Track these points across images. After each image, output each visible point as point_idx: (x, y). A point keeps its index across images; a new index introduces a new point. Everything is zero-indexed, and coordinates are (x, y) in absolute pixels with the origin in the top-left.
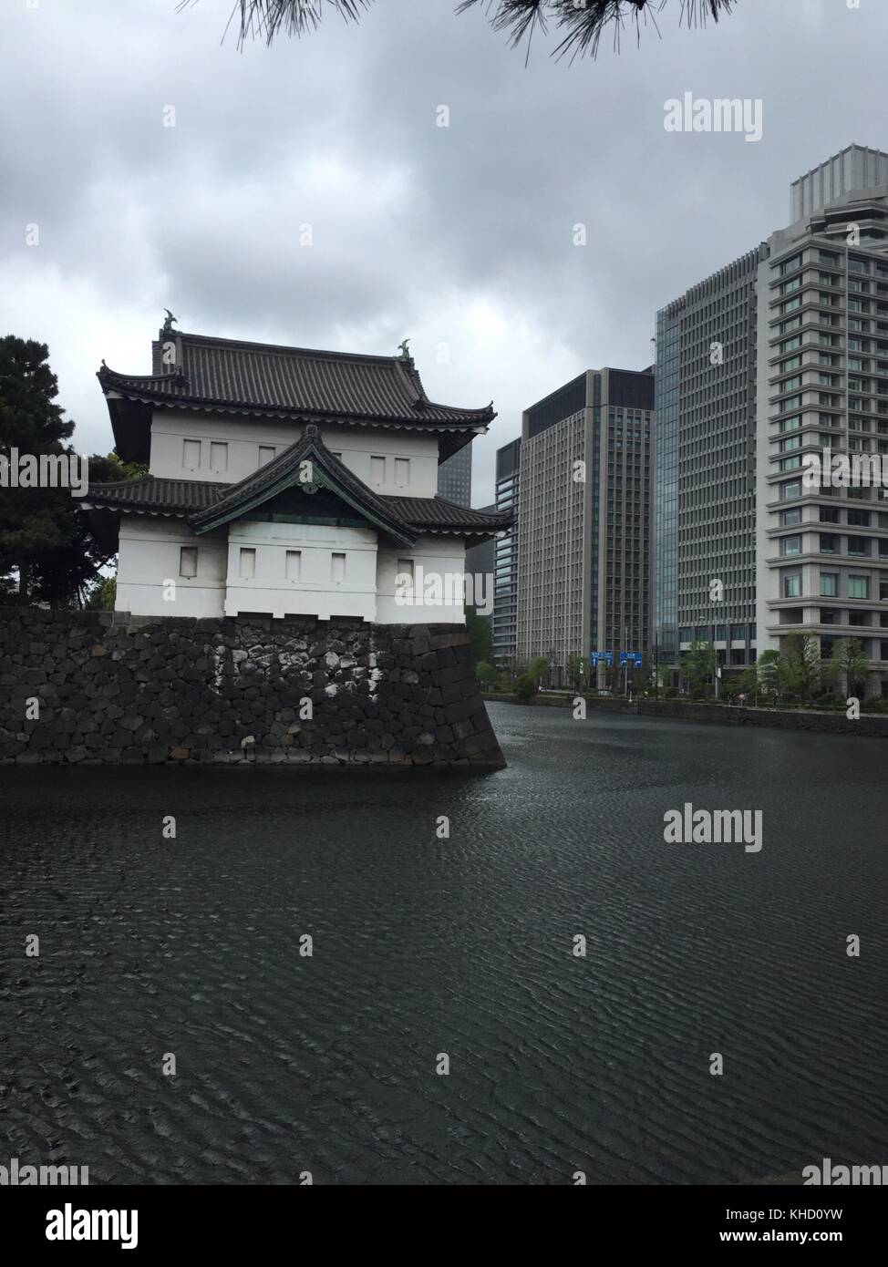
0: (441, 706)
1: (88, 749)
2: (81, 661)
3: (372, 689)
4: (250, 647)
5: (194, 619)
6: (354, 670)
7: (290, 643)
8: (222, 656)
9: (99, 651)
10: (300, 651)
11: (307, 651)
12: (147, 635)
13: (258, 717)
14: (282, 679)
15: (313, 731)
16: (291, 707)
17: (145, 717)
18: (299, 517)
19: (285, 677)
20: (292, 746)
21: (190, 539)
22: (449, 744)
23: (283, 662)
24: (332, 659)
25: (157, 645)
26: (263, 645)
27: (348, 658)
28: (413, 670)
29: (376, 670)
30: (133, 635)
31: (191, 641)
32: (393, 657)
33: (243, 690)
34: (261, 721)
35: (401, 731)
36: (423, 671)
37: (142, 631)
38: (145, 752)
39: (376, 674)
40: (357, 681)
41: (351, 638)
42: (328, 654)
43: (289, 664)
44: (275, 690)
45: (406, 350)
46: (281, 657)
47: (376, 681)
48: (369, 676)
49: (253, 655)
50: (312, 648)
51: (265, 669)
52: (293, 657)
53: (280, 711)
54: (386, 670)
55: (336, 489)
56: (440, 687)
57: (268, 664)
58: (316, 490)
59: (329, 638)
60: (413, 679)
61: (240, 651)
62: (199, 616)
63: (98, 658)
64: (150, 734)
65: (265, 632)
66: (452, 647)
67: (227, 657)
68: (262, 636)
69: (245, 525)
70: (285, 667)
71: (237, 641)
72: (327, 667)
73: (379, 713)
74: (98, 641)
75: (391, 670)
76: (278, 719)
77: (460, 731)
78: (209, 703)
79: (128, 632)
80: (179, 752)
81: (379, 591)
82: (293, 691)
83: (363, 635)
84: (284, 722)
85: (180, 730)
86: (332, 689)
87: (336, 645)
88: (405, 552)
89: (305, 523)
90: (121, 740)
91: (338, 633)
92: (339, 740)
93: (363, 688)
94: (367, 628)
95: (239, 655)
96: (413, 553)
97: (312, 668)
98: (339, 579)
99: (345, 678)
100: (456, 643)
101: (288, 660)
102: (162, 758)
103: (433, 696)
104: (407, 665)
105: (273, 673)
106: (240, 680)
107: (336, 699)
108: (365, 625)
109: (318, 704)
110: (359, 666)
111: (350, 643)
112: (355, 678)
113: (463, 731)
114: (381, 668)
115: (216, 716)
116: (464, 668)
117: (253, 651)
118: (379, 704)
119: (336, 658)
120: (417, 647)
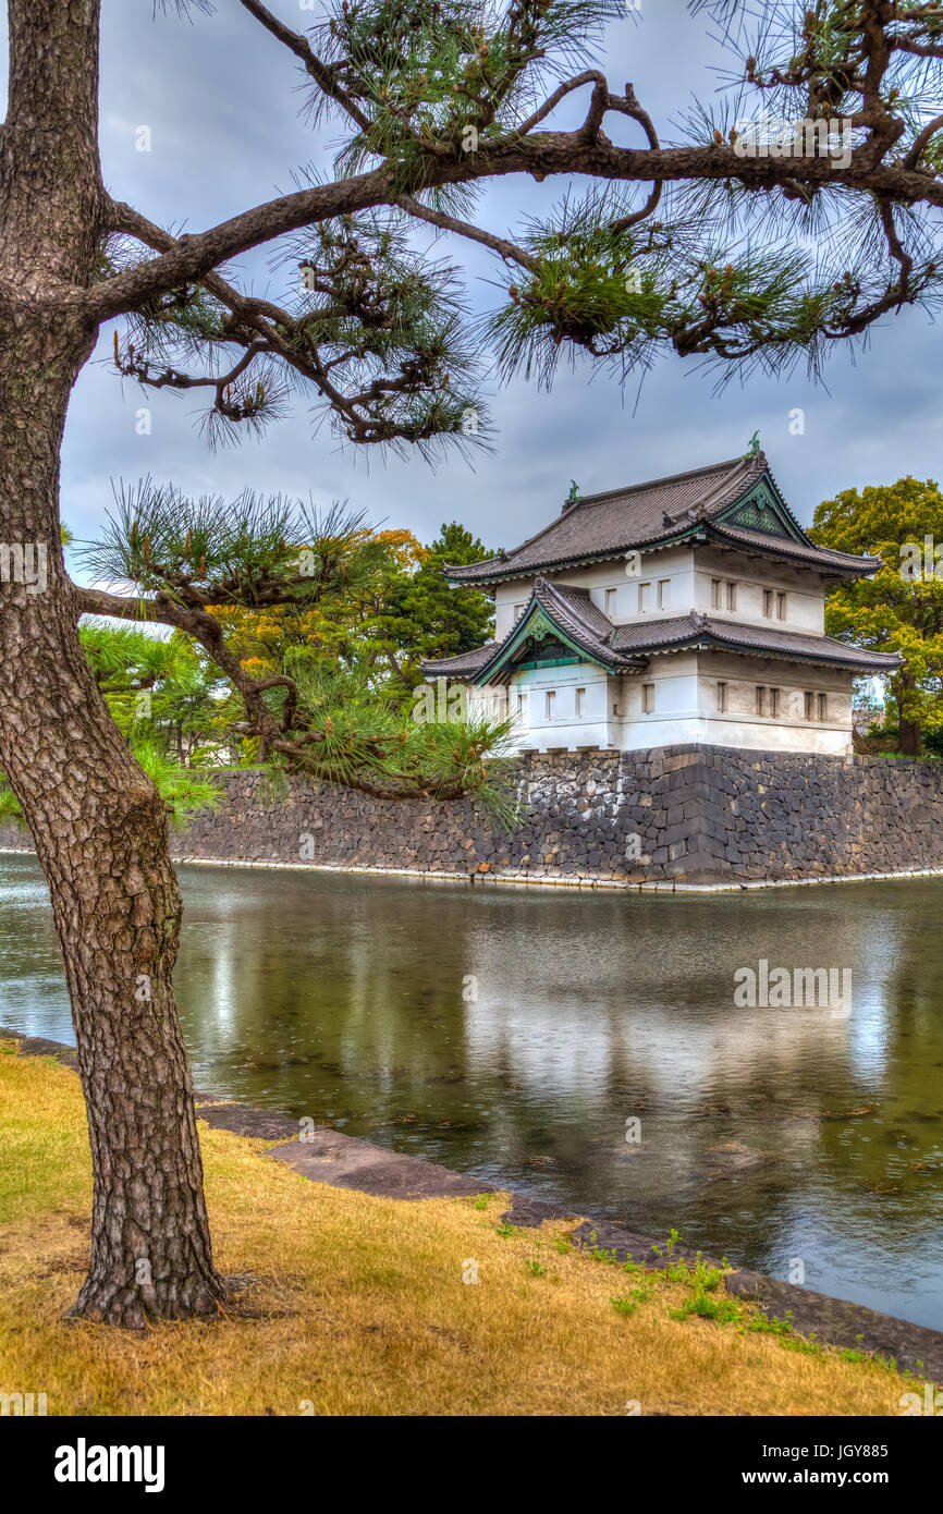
0: (664, 828)
1: (441, 862)
3: (615, 813)
4: (539, 780)
6: (606, 795)
7: (565, 774)
8: (523, 788)
10: (570, 780)
11: (575, 780)
13: (536, 839)
14: (556, 806)
15: (566, 851)
16: (558, 830)
17: (474, 839)
18: (554, 661)
19: (559, 804)
20: (551, 863)
22: (662, 864)
23: (558, 791)
24: (591, 787)
26: (549, 776)
27: (602, 785)
28: (649, 793)
29: (621, 795)
32: (635, 781)
33: (532, 816)
36: (657, 794)
38: (467, 865)
40: (607, 807)
41: (605, 766)
42: (589, 782)
43: (563, 793)
44: (550, 816)
46: (558, 786)
47: (619, 806)
48: (616, 799)
49: (541, 786)
50: (578, 778)
51: (547, 798)
52: (566, 787)
53: (550, 834)
54: (628, 795)
56: (667, 809)
57: (550, 794)
59: (590, 768)
60: (646, 802)
61: (533, 784)
64: (473, 851)
65: (549, 766)
66: (682, 768)
68: (547, 769)
69: (519, 675)
70: (559, 796)
71: (532, 775)
72: (587, 794)
73: (615, 836)
75: (632, 794)
76: (547, 841)
77: (674, 853)
78: (510, 828)
80: (484, 867)
81: (626, 720)
82: (562, 816)
83: (615, 762)
84: (550, 843)
85: (489, 849)
86: (587, 815)
87: (595, 774)
88: (646, 677)
89: (558, 665)
90: (459, 856)
91: (596, 762)
92: (582, 859)
93: (608, 814)
94: (616, 755)
95: (533, 786)
96: (653, 676)
97: (578, 795)
98: (583, 712)
99: (599, 803)
100: (686, 764)
101: (563, 789)
102: (473, 871)
103: (659, 818)
104: (645, 789)
105: (552, 800)
106: (530, 808)
107: (588, 823)
108: (615, 753)
109: (575, 828)
110: (610, 792)
111: (605, 771)
112: (605, 803)
113: (676, 853)
114: (624, 793)
115: (511, 838)
116: (690, 789)
117: (541, 783)
118: (617, 827)
119: (594, 785)
120: (655, 770)
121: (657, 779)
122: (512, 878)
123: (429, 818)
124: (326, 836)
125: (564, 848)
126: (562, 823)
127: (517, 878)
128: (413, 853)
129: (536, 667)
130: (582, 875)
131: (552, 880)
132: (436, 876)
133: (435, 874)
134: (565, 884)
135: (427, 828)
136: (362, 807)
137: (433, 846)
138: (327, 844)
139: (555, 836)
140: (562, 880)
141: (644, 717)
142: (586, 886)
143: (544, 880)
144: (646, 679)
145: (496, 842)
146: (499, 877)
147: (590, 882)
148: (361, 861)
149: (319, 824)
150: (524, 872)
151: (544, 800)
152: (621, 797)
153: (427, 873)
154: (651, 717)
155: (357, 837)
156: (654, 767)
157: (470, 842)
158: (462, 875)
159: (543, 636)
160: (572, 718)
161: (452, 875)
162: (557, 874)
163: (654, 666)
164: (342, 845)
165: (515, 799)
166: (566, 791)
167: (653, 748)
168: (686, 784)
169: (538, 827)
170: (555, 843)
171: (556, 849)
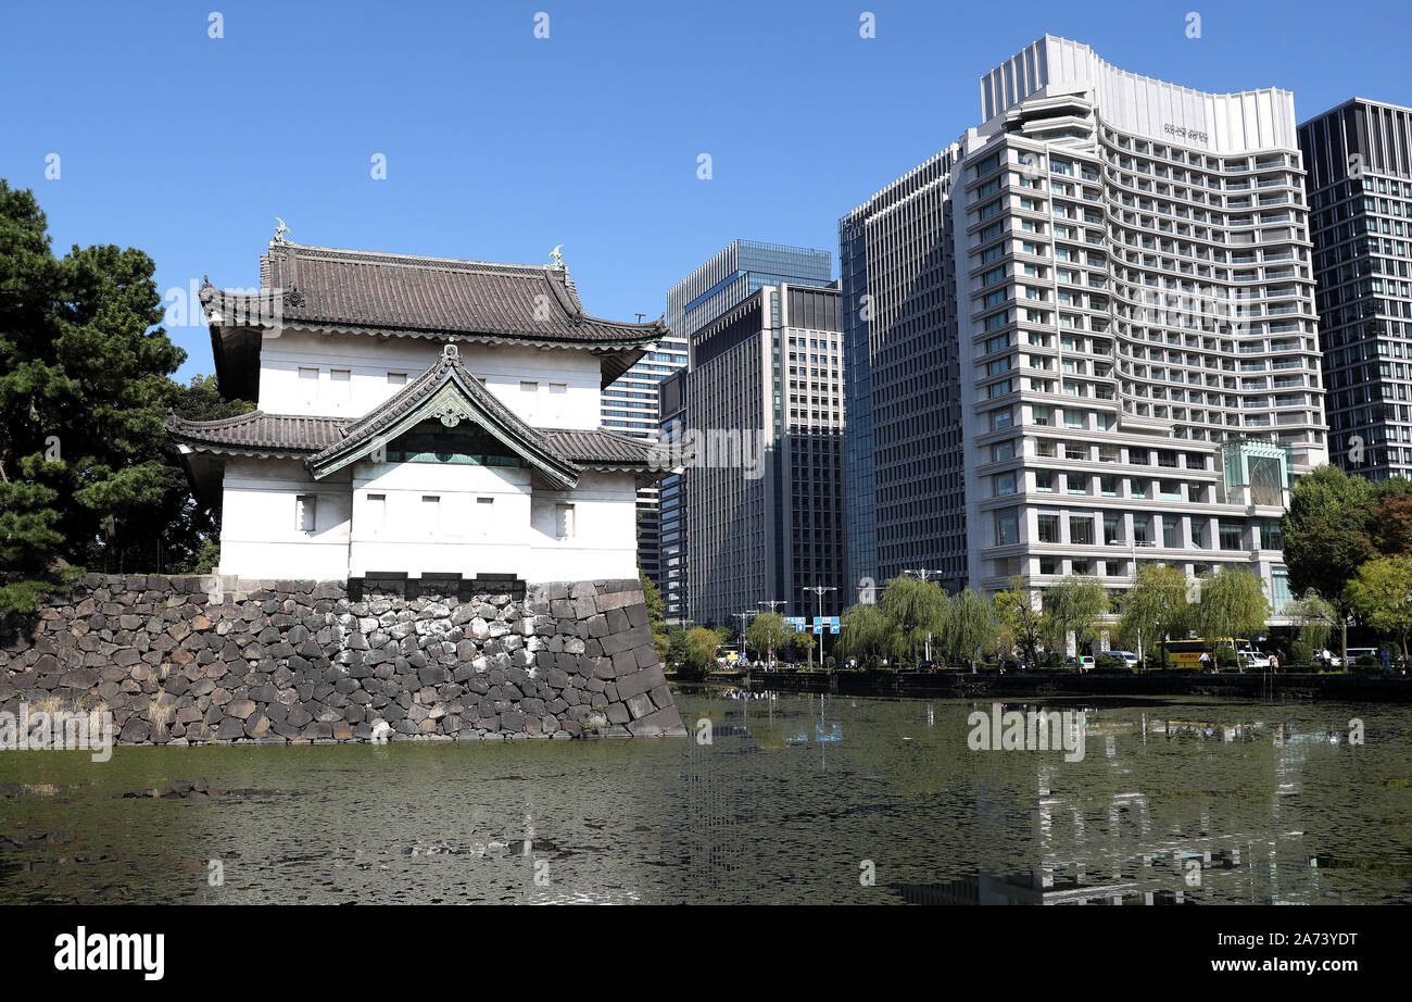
0: (613, 680)
2: (180, 636)
3: (528, 662)
4: (380, 615)
5: (312, 583)
6: (507, 638)
7: (428, 608)
8: (347, 626)
9: (201, 623)
10: (440, 617)
11: (449, 616)
12: (258, 603)
13: (393, 698)
14: (420, 652)
15: (457, 714)
16: (432, 686)
17: (257, 703)
19: (424, 649)
20: (436, 733)
21: (307, 486)
22: (623, 724)
23: (420, 631)
24: (479, 627)
25: (270, 615)
26: (397, 611)
27: (499, 625)
28: (578, 637)
29: (533, 639)
30: (240, 603)
31: (309, 608)
32: (552, 621)
33: (374, 666)
34: (398, 704)
35: (565, 711)
36: (590, 637)
37: (252, 598)
39: (533, 643)
40: (511, 653)
41: (501, 601)
42: (475, 621)
43: (429, 633)
44: (412, 666)
46: (419, 625)
47: (534, 652)
48: (525, 645)
49: (384, 623)
50: (455, 614)
51: (399, 641)
52: (434, 625)
53: (418, 691)
54: (545, 638)
55: (482, 421)
56: (610, 657)
57: (404, 635)
58: (457, 422)
59: (474, 601)
60: (577, 647)
61: (368, 620)
62: (318, 580)
63: (201, 632)
64: (264, 722)
66: (623, 608)
67: (354, 627)
68: (395, 601)
70: (423, 639)
71: (365, 607)
72: (473, 637)
73: (538, 690)
74: (199, 611)
75: (551, 637)
76: (417, 700)
77: (637, 709)
78: (334, 683)
79: (236, 599)
82: (434, 666)
84: (423, 704)
85: (299, 716)
86: (479, 663)
87: (484, 610)
88: (565, 495)
90: (232, 730)
92: (491, 724)
93: (517, 660)
94: (520, 587)
95: (368, 624)
96: (571, 495)
97: (456, 638)
99: (496, 648)
100: (628, 603)
101: (427, 629)
103: (602, 667)
104: (570, 631)
105: (410, 644)
106: (369, 656)
107: (485, 675)
109: (461, 683)
110: (511, 634)
111: (501, 607)
112: (507, 648)
113: (640, 709)
114: (539, 636)
115: (342, 701)
116: (639, 632)
117: (384, 619)
118: (539, 679)
119: (485, 625)
120: (582, 609)
121: (586, 619)
125: (453, 710)
126: (439, 676)
139: (428, 694)
144: (562, 497)
145: (311, 706)
151: (395, 643)
156: (579, 605)
157: (250, 707)
159: (453, 423)
165: (335, 640)
166: (435, 631)
167: (578, 583)
168: (632, 627)
169: (390, 683)
170: (433, 704)
171: (437, 712)
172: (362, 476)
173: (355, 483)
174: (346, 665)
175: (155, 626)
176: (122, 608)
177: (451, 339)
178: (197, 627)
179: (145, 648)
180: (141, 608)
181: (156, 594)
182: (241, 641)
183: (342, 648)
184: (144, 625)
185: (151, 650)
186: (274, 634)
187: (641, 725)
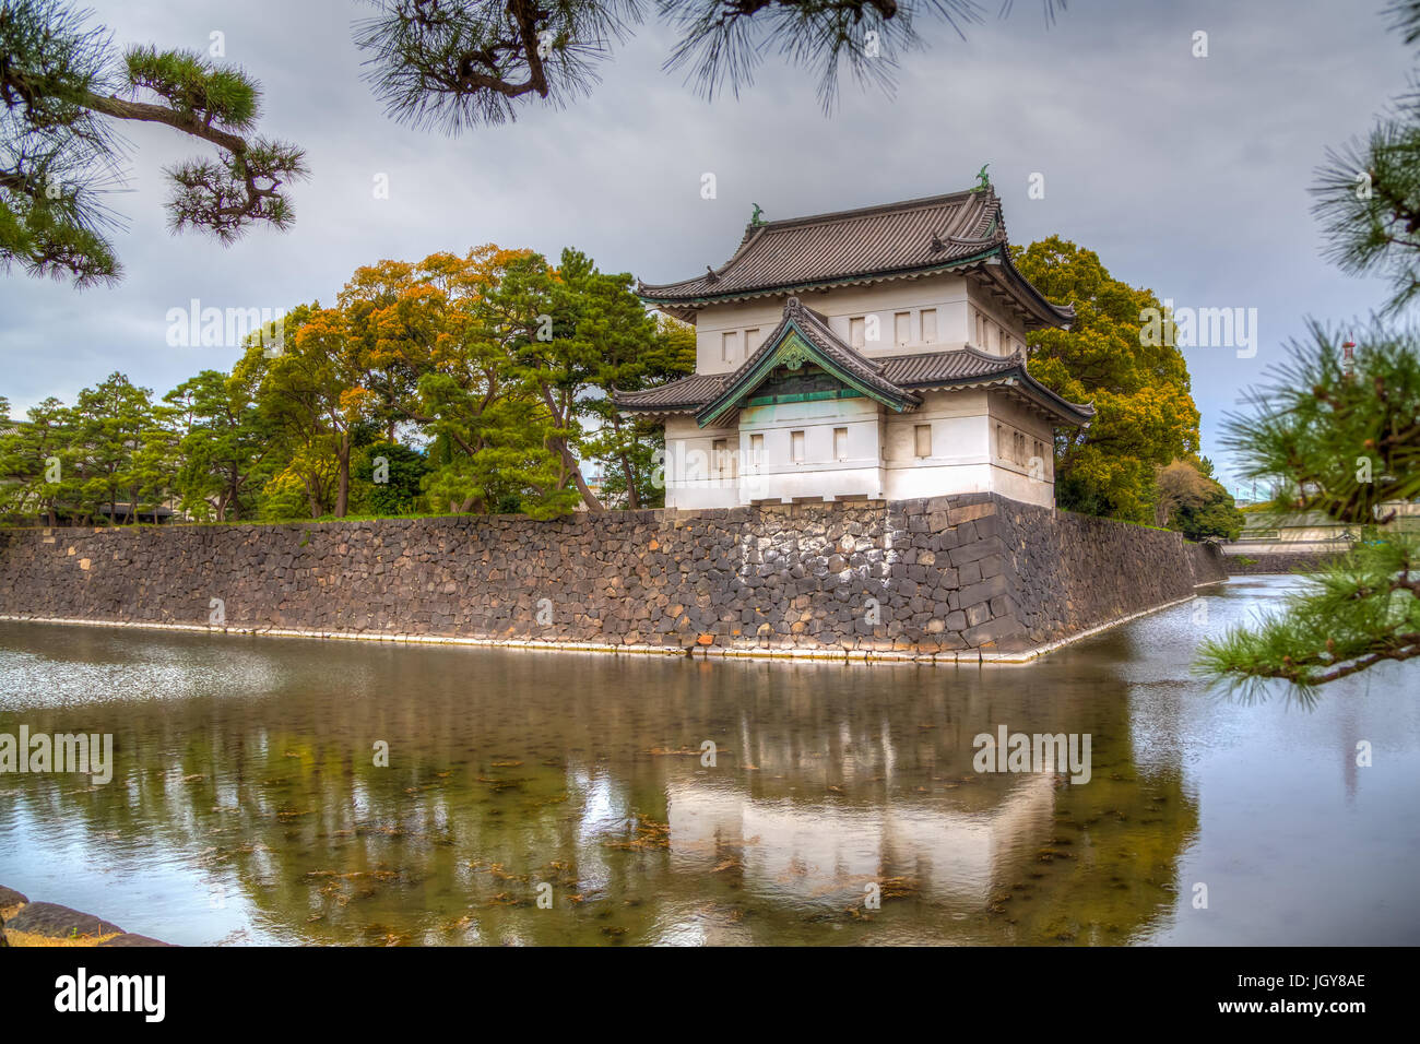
0: (957, 590)
1: (641, 633)
2: (641, 556)
3: (884, 573)
4: (772, 535)
5: (727, 509)
6: (869, 552)
7: (809, 528)
8: (750, 544)
9: (654, 545)
10: (817, 535)
11: (825, 534)
12: (689, 529)
13: (776, 604)
14: (800, 565)
15: (822, 618)
16: (806, 594)
17: (684, 605)
18: (801, 395)
19: (803, 563)
20: (803, 633)
21: (720, 432)
22: (959, 632)
23: (802, 548)
24: (848, 543)
25: (698, 538)
26: (786, 531)
27: (864, 540)
28: (930, 549)
29: (891, 552)
30: (679, 529)
31: (724, 532)
32: (909, 536)
33: (766, 577)
34: (778, 609)
35: (910, 618)
36: (941, 550)
37: (687, 524)
38: (680, 637)
40: (872, 566)
41: (867, 518)
42: (844, 537)
43: (807, 549)
44: (793, 577)
45: (985, 179)
46: (801, 542)
47: (890, 564)
48: (885, 557)
49: (775, 542)
50: (829, 532)
51: (786, 556)
52: (811, 543)
53: (795, 598)
54: (901, 551)
55: (819, 361)
56: (957, 568)
57: (789, 551)
59: (845, 520)
60: (928, 559)
61: (764, 539)
62: (730, 508)
63: (653, 552)
64: (686, 620)
65: (786, 519)
66: (974, 520)
68: (784, 522)
69: (751, 411)
70: (803, 554)
71: (762, 529)
72: (843, 551)
73: (890, 599)
74: (654, 536)
75: (905, 550)
76: (793, 606)
77: (974, 617)
78: (736, 592)
79: (676, 526)
80: (705, 638)
81: (893, 464)
82: (809, 578)
83: (879, 514)
84: (797, 609)
85: (709, 617)
86: (845, 575)
87: (852, 528)
88: (920, 416)
89: (807, 400)
90: (665, 626)
91: (854, 515)
92: (847, 628)
93: (876, 572)
94: (882, 505)
95: (764, 542)
96: (928, 416)
97: (829, 553)
98: (842, 455)
99: (859, 562)
100: (978, 515)
101: (807, 546)
102: (691, 643)
103: (948, 578)
104: (924, 544)
105: (793, 559)
106: (763, 568)
107: (849, 585)
108: (880, 503)
109: (832, 591)
110: (875, 548)
111: (867, 524)
112: (869, 562)
113: (977, 617)
114: (896, 550)
115: (739, 604)
116: (986, 543)
117: (776, 538)
118: (890, 588)
119: (852, 541)
120: (936, 523)
121: (939, 532)
122: (746, 652)
123: (615, 581)
124: (462, 603)
125: (818, 614)
126: (811, 585)
127: (755, 651)
128: (597, 622)
129: (775, 402)
130: (850, 646)
131: (808, 653)
132: (635, 650)
133: (633, 648)
134: (827, 658)
135: (612, 592)
136: (513, 568)
137: (626, 613)
138: (466, 611)
139: (802, 601)
140: (822, 653)
141: (918, 462)
142: (857, 659)
143: (796, 652)
144: (919, 419)
145: (718, 609)
146: (729, 651)
147: (863, 654)
148: (521, 632)
149: (451, 587)
150: (765, 644)
151: (782, 558)
152: (891, 556)
153: (620, 647)
154: (927, 462)
155: (509, 604)
156: (933, 520)
157: (679, 609)
158: (674, 648)
159: (799, 365)
160: (829, 461)
161: (659, 649)
162: (814, 646)
163: (930, 405)
164: (489, 613)
165: (740, 557)
166: (813, 547)
167: (933, 498)
168: (980, 539)
169: (776, 591)
170: (804, 609)
171: (806, 616)
172: (746, 421)
173: (741, 427)
174: (746, 576)
175: (627, 549)
176: (609, 535)
177: (791, 292)
178: (651, 549)
179: (620, 564)
180: (619, 535)
181: (628, 524)
182: (677, 558)
183: (743, 562)
184: (621, 547)
185: (624, 566)
186: (698, 552)
187: (975, 633)
